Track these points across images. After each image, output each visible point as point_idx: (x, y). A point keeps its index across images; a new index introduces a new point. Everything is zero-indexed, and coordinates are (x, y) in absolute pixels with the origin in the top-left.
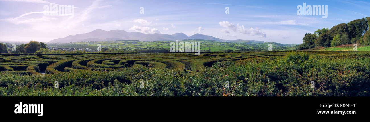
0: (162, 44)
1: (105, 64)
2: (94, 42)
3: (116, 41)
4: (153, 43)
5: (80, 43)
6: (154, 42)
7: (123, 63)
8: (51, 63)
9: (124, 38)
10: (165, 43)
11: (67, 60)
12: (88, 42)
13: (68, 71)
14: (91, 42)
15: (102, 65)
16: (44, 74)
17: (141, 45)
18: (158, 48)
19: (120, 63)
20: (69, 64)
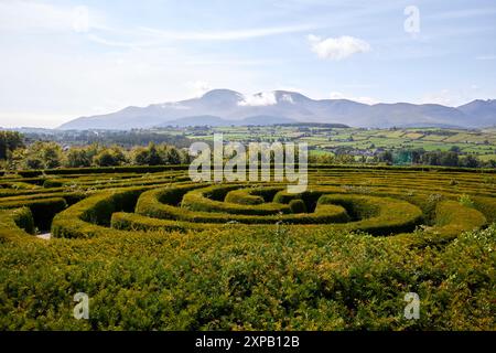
0: (419, 139)
1: (235, 200)
2: (206, 128)
3: (275, 125)
4: (390, 135)
5: (163, 132)
6: (395, 129)
7: (286, 199)
8: (72, 200)
9: (300, 118)
10: (430, 133)
11: (121, 190)
12: (190, 129)
13: (125, 226)
14: (197, 128)
15: (227, 204)
16: (47, 237)
17: (352, 140)
18: (406, 149)
19: (276, 197)
20: (128, 202)
